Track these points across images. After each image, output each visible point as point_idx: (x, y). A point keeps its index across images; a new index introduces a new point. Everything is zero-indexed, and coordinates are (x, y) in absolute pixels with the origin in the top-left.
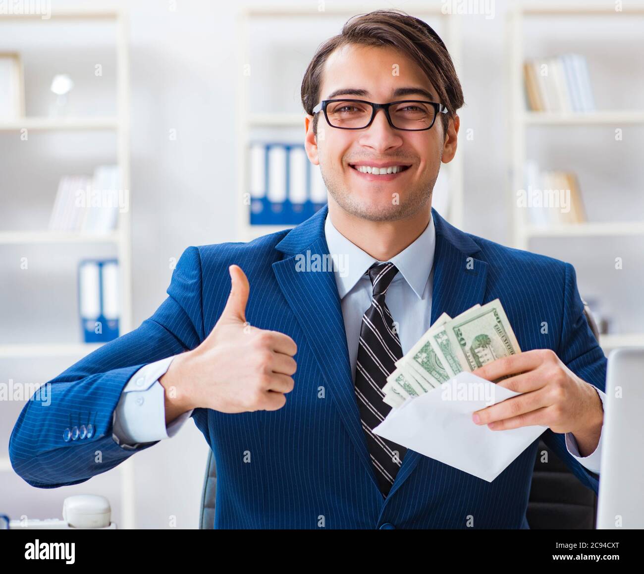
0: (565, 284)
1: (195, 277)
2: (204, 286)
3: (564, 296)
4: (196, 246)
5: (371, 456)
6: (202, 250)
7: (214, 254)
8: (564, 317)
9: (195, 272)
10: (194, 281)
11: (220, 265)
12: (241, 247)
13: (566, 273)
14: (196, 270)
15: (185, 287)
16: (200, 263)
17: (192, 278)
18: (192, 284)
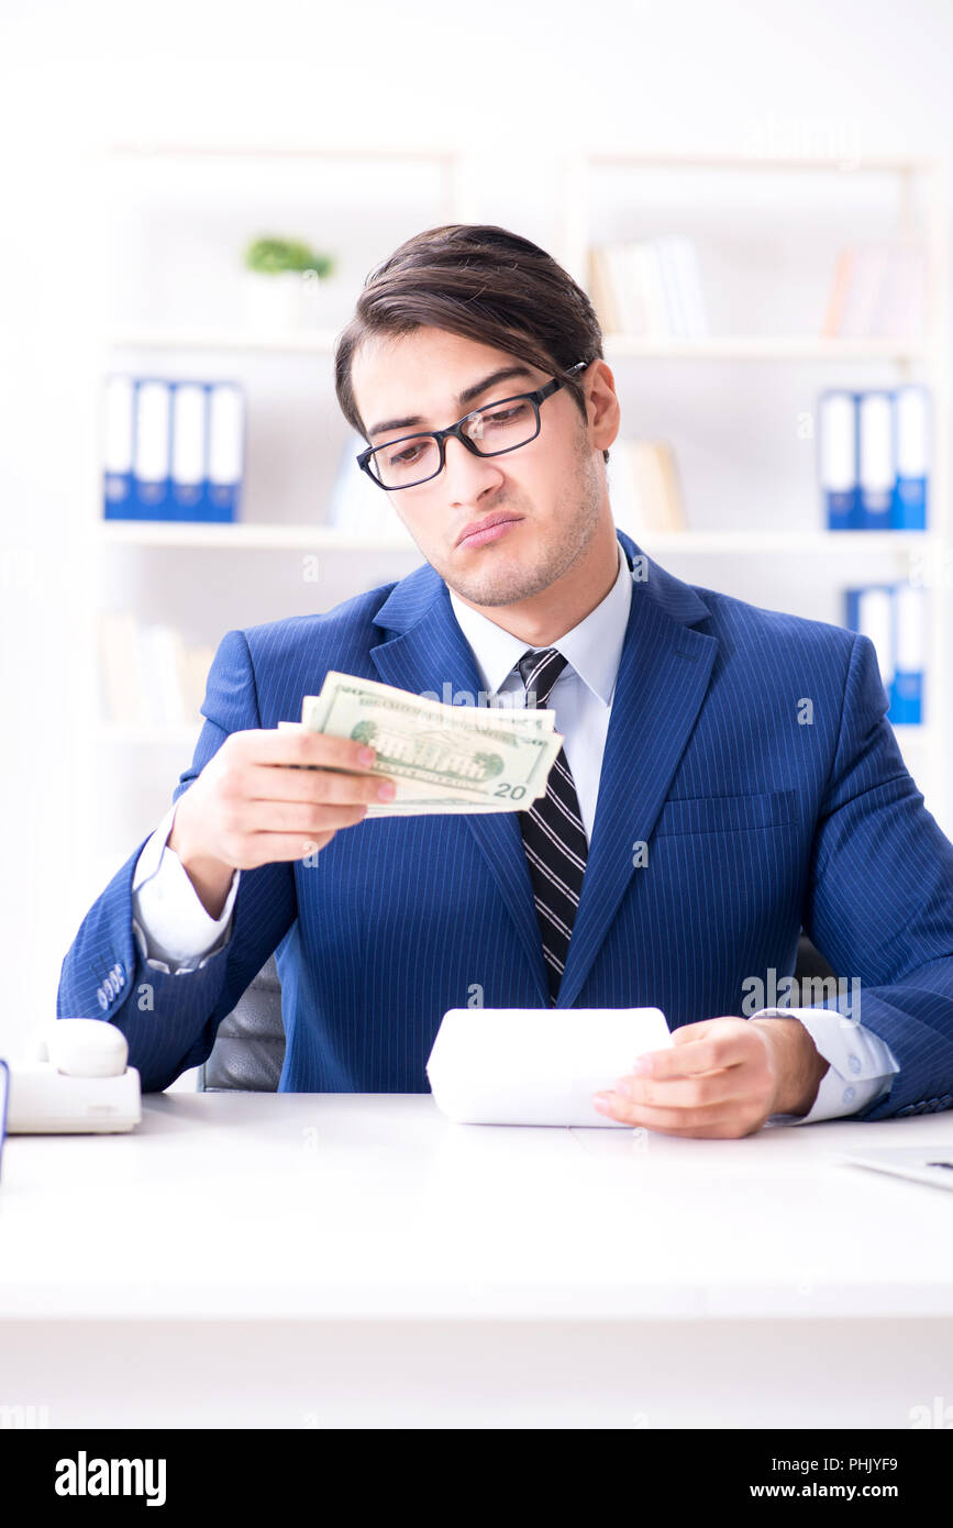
0: (847, 672)
1: (244, 679)
2: (260, 690)
3: (844, 691)
4: (241, 629)
5: (545, 947)
6: (250, 634)
7: (271, 639)
8: (842, 730)
9: (243, 672)
10: (243, 685)
11: (283, 656)
12: (315, 621)
13: (853, 654)
14: (243, 667)
15: (230, 698)
16: (250, 655)
17: (239, 680)
18: (239, 692)
